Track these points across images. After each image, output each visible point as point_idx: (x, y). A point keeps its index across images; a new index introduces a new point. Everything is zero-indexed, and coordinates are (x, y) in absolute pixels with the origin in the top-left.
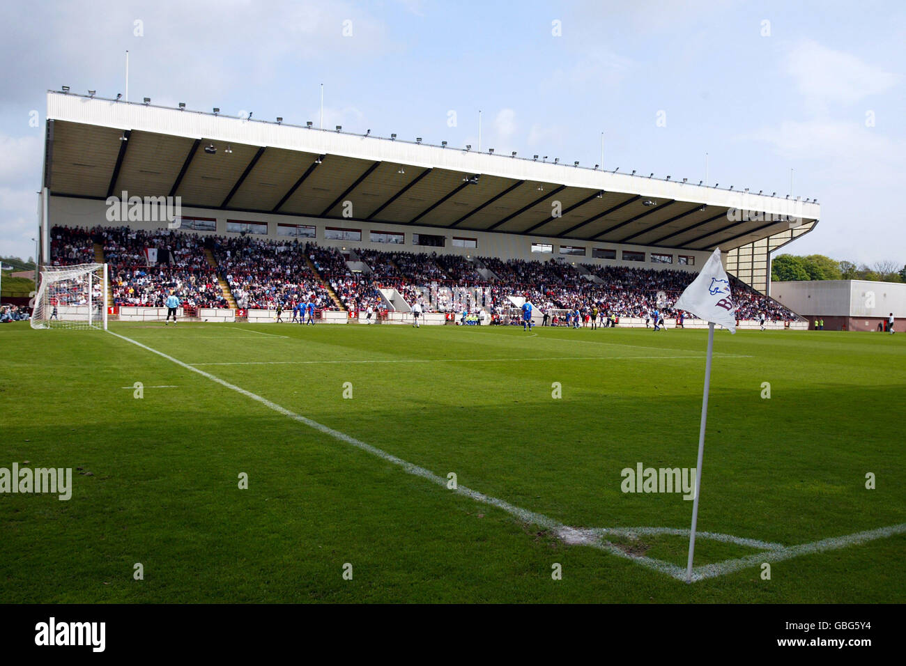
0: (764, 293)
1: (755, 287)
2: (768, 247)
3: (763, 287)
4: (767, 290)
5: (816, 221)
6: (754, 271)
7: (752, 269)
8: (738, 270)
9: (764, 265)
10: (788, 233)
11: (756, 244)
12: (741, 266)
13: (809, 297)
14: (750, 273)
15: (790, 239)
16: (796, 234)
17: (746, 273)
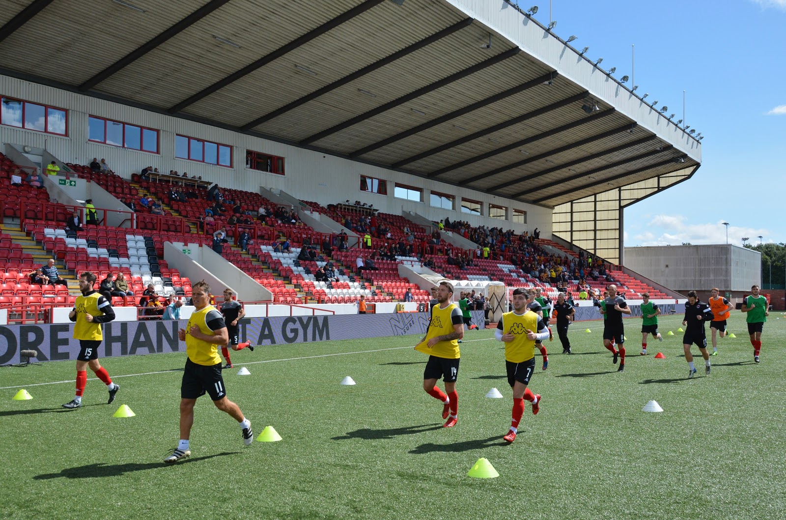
0: (615, 263)
1: (599, 253)
2: (620, 200)
3: (613, 253)
7: (595, 230)
8: (572, 232)
10: (653, 182)
11: (600, 197)
12: (576, 226)
13: (667, 266)
14: (591, 235)
15: (656, 189)
16: (664, 182)
17: (583, 235)
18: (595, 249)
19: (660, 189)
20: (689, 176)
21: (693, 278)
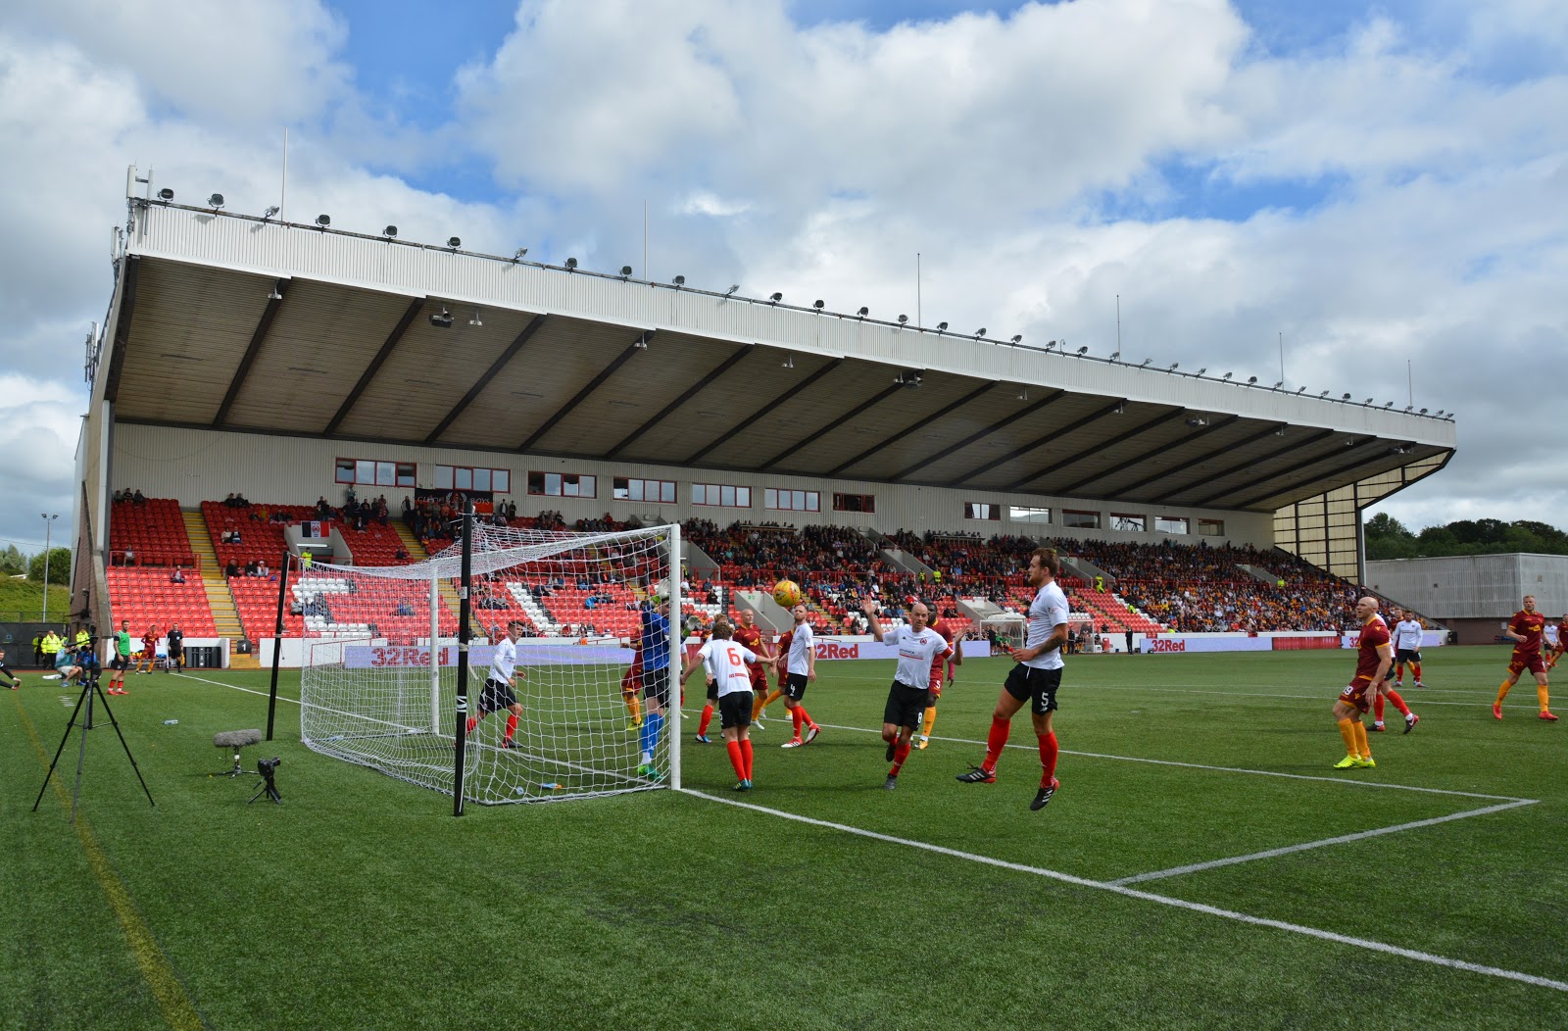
0: (1354, 581)
1: (1333, 570)
2: (1356, 499)
3: (1351, 571)
4: (1359, 576)
5: (1451, 452)
6: (1331, 543)
7: (1327, 540)
8: (1298, 542)
9: (1351, 532)
10: (1396, 475)
11: (1331, 496)
12: (1303, 535)
13: (1436, 585)
14: (1322, 546)
15: (1401, 484)
16: (1410, 474)
17: (1313, 547)
18: (1328, 565)
19: (1405, 484)
20: (1441, 466)
21: (1471, 601)
